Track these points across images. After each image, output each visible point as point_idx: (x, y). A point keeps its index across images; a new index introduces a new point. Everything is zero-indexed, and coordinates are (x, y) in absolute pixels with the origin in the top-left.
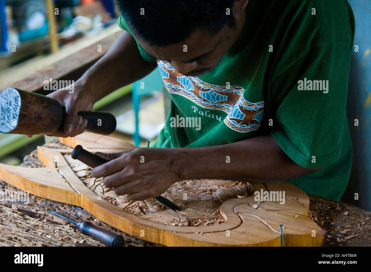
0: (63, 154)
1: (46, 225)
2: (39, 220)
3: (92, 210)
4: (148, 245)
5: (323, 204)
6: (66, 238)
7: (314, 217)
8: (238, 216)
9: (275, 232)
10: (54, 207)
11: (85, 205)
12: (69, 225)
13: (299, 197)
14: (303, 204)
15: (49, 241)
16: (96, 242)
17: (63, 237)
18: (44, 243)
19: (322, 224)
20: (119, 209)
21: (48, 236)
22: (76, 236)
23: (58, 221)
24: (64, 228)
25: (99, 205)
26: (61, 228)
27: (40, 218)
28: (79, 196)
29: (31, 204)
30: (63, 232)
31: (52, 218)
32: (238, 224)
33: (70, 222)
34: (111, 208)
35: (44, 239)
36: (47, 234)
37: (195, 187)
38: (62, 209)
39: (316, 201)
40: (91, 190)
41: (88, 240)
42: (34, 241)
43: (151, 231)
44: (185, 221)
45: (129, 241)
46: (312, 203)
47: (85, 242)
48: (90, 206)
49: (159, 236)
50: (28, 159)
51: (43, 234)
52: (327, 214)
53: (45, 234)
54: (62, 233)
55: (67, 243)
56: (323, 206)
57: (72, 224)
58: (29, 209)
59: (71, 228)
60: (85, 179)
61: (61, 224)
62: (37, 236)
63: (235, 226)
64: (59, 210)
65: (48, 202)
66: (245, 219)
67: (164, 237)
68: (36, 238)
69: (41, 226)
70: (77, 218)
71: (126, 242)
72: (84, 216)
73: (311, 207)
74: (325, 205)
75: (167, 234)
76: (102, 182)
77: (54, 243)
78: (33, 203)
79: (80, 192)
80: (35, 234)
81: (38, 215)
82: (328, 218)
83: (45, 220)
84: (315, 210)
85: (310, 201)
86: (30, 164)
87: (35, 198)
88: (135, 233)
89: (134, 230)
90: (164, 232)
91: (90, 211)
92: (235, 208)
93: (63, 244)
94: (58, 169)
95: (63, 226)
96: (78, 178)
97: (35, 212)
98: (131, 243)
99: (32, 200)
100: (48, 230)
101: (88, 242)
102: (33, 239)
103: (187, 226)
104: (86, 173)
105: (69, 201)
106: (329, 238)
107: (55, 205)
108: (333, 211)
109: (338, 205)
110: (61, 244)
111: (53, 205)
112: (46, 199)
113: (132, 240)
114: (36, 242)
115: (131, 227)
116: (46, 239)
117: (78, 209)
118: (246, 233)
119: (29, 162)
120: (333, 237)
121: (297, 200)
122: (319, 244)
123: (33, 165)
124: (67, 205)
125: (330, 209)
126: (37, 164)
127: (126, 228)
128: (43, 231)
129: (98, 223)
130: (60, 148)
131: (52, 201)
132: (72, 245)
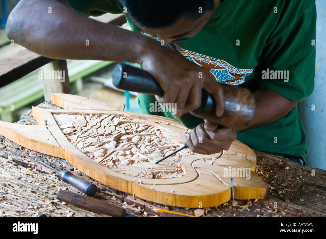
0: (53, 114)
1: (35, 174)
2: (30, 170)
3: (74, 163)
4: (120, 193)
5: (268, 160)
6: (52, 186)
7: (260, 171)
8: (196, 170)
9: (225, 185)
10: (43, 159)
11: (68, 157)
12: (54, 174)
13: (247, 155)
14: (251, 161)
15: (37, 188)
16: (76, 189)
17: (49, 184)
18: (33, 190)
19: (266, 177)
20: (96, 162)
21: (36, 184)
22: (60, 184)
23: (46, 171)
24: (50, 176)
25: (79, 158)
26: (48, 177)
27: (31, 168)
28: (63, 150)
29: (24, 156)
30: (50, 181)
31: (41, 168)
32: (195, 177)
33: (56, 172)
34: (89, 162)
35: (33, 186)
36: (36, 182)
37: (161, 144)
38: (49, 160)
39: (262, 157)
40: (74, 145)
41: (70, 187)
42: (24, 188)
43: (121, 182)
44: (150, 174)
45: (104, 189)
46: (259, 159)
47: (67, 189)
48: (72, 159)
49: (128, 186)
50: (24, 117)
51: (32, 181)
52: (271, 168)
53: (34, 182)
54: (48, 181)
55: (52, 190)
56: (268, 161)
57: (57, 174)
58: (22, 160)
59: (56, 177)
60: (69, 136)
61: (48, 174)
62: (27, 183)
63: (192, 179)
64: (47, 161)
65: (38, 154)
66: (200, 173)
67: (132, 187)
68: (27, 185)
69: (31, 175)
70: (62, 168)
71: (102, 190)
72: (67, 167)
73: (258, 162)
74: (269, 160)
75: (134, 185)
76: (83, 139)
77: (41, 190)
78: (26, 155)
79: (64, 147)
80: (25, 182)
81: (29, 166)
82: (272, 172)
83: (35, 170)
84: (261, 165)
85: (257, 157)
86: (25, 121)
87: (28, 151)
88: (108, 183)
89: (107, 180)
90: (132, 183)
91: (72, 163)
92: (193, 163)
93: (48, 191)
94: (47, 126)
95: (49, 175)
96: (64, 135)
97: (27, 162)
98: (106, 191)
99: (25, 152)
100: (36, 178)
101: (69, 190)
102: (24, 186)
103: (152, 178)
104: (71, 130)
105: (55, 154)
106: (272, 190)
107: (44, 157)
108: (276, 166)
109: (281, 161)
110: (47, 190)
111: (42, 157)
112: (37, 152)
113: (106, 188)
114: (26, 189)
115: (104, 178)
116: (35, 186)
117: (63, 161)
118: (201, 186)
119: (25, 120)
120: (276, 189)
121: (246, 157)
122: (262, 195)
123: (28, 122)
124: (53, 157)
125: (274, 164)
126: (31, 122)
127: (101, 179)
128: (32, 179)
129: (79, 173)
130: (51, 108)
131: (42, 153)
132: (56, 191)
